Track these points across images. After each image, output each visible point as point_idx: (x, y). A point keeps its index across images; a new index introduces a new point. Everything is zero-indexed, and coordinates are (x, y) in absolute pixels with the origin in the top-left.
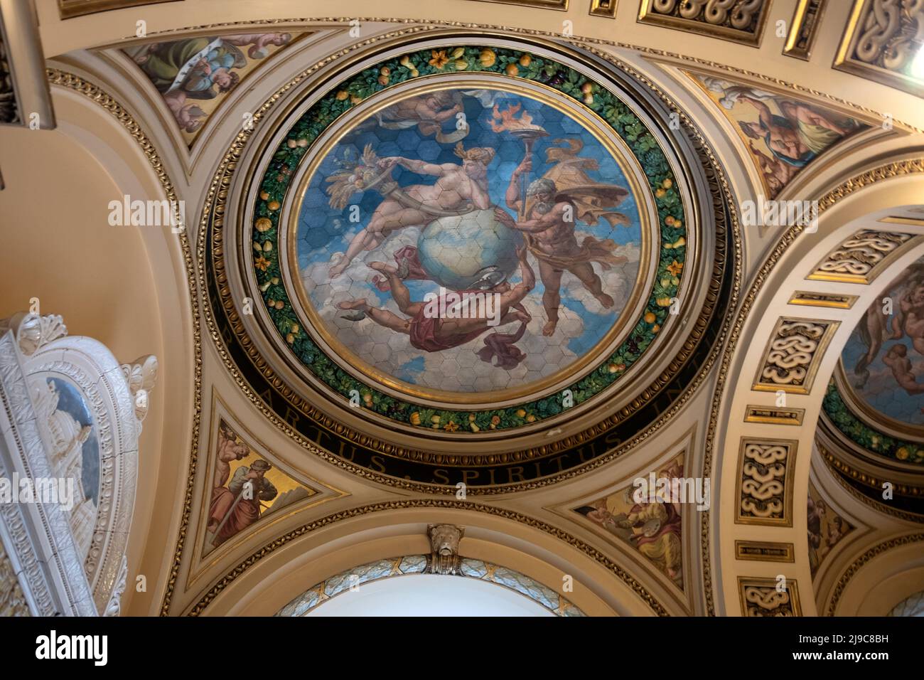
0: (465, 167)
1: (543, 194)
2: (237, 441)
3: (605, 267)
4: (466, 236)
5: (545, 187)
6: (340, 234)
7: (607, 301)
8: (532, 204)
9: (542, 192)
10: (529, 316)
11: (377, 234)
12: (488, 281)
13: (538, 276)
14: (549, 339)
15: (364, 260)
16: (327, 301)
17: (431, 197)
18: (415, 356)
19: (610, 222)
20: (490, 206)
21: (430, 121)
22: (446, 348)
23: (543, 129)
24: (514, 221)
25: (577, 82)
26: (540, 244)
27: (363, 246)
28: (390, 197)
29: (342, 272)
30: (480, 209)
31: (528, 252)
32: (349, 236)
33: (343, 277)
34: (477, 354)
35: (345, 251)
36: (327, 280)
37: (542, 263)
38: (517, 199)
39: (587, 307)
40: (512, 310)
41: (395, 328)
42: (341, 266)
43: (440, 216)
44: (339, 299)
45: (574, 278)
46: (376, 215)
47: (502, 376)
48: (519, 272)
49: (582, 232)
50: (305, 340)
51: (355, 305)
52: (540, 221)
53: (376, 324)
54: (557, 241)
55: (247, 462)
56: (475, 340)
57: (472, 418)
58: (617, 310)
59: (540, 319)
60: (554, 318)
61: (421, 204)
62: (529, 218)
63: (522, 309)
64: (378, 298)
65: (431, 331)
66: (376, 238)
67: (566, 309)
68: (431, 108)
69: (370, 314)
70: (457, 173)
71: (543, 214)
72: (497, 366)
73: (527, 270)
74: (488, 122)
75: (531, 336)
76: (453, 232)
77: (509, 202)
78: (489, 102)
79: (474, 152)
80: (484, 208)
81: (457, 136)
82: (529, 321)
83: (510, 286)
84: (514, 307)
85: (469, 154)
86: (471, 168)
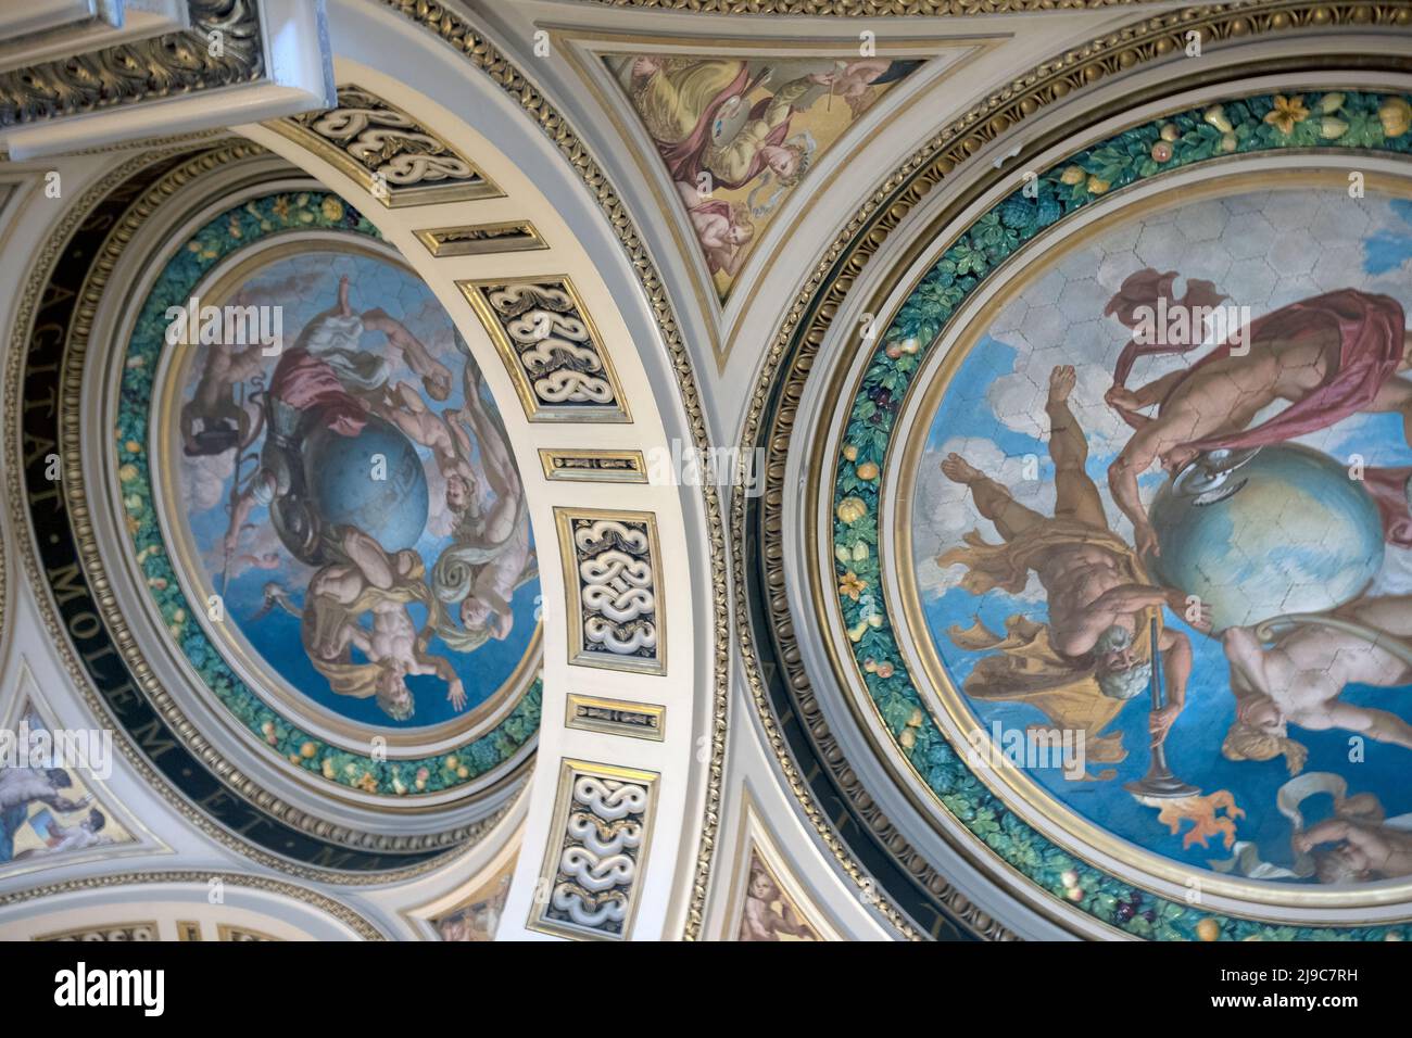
0: (1282, 721)
1: (1120, 666)
3: (973, 538)
4: (1268, 569)
5: (1118, 682)
7: (955, 469)
8: (1138, 645)
9: (1122, 671)
10: (1110, 404)
12: (1213, 471)
13: (1105, 494)
14: (1058, 360)
17: (1353, 657)
18: (1391, 276)
19: (983, 628)
20: (1221, 636)
23: (1138, 798)
24: (1169, 605)
25: (1093, 901)
26: (1109, 562)
30: (1244, 630)
31: (1131, 542)
37: (1098, 522)
38: (1171, 652)
39: (993, 447)
40: (1151, 411)
43: (1333, 613)
45: (1030, 503)
47: (1156, 253)
48: (1145, 498)
49: (1032, 600)
52: (1117, 613)
54: (1076, 575)
57: (1229, 144)
58: (932, 455)
59: (1086, 402)
60: (1056, 408)
61: (1375, 643)
62: (1139, 616)
63: (1129, 417)
65: (1348, 342)
67: (1034, 433)
68: (1359, 849)
70: (1300, 707)
71: (1112, 628)
72: (1171, 276)
73: (1132, 504)
74: (1242, 813)
75: (1099, 359)
76: (1299, 577)
77: (1185, 646)
78: (1243, 852)
79: (1266, 750)
80: (1236, 630)
81: (1299, 787)
82: (1110, 391)
83: (1163, 462)
84: (1148, 419)
85: (1276, 746)
86: (1270, 717)
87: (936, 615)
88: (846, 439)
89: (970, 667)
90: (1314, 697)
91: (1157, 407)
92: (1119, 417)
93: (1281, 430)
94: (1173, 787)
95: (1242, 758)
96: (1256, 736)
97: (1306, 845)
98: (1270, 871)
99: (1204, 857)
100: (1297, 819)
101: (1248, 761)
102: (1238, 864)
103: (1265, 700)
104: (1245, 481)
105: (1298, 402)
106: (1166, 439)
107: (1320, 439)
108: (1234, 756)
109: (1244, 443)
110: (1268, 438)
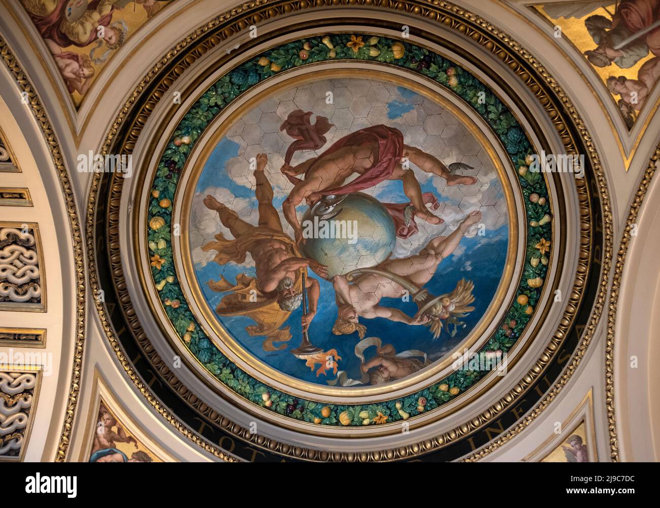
0: (357, 316)
1: (289, 296)
2: (618, 98)
3: (220, 237)
4: (351, 249)
5: (288, 303)
6: (467, 256)
7: (211, 203)
8: (296, 285)
9: (290, 298)
10: (283, 173)
11: (433, 252)
12: (328, 205)
13: (281, 215)
14: (259, 150)
15: (446, 226)
16: (486, 187)
17: (384, 286)
18: (398, 120)
19: (225, 281)
20: (332, 280)
21: (386, 357)
22: (365, 130)
23: (297, 356)
24: (310, 267)
25: (276, 406)
26: (284, 248)
27: (446, 240)
28: (421, 287)
29: (468, 217)
31: (293, 238)
32: (459, 252)
33: (468, 212)
34: (333, 125)
35: (463, 237)
36: (483, 210)
37: (279, 229)
38: (311, 288)
39: (229, 192)
40: (301, 177)
41: (419, 153)
42: (468, 222)
43: (377, 267)
44: (474, 188)
45: (247, 220)
46: (433, 271)
47: (303, 103)
48: (299, 216)
49: (248, 266)
50: (513, 155)
51: (458, 180)
52: (287, 270)
53: (438, 158)
54: (269, 253)
55: (615, 70)
56: (336, 140)
57: (332, 55)
58: (199, 196)
59: (272, 171)
60: (258, 174)
61: (393, 280)
62: (297, 272)
63: (292, 179)
64: (435, 186)
65: (382, 149)
66: (434, 248)
67: (248, 186)
68: (386, 369)
69: (443, 169)
70: (363, 309)
71: (285, 278)
72: (309, 114)
73: (293, 220)
74: (340, 358)
75: (278, 151)
76: (363, 252)
77: (317, 285)
78: (341, 375)
79: (349, 329)
80: (338, 277)
81: (363, 344)
82: (283, 167)
83: (307, 201)
84: (300, 180)
85: (354, 327)
86: (352, 315)
87: (201, 275)
88: (153, 186)
89: (219, 300)
90: (369, 304)
91: (304, 175)
92: (287, 179)
93: (356, 187)
94: (312, 349)
95: (341, 334)
96: (346, 324)
97: (366, 369)
98: (352, 382)
99: (325, 379)
100: (362, 358)
101: (343, 335)
102: (339, 381)
103: (349, 307)
104: (342, 209)
105: (362, 174)
106: (308, 190)
107: (372, 191)
108: (337, 333)
109: (340, 192)
110: (350, 190)
